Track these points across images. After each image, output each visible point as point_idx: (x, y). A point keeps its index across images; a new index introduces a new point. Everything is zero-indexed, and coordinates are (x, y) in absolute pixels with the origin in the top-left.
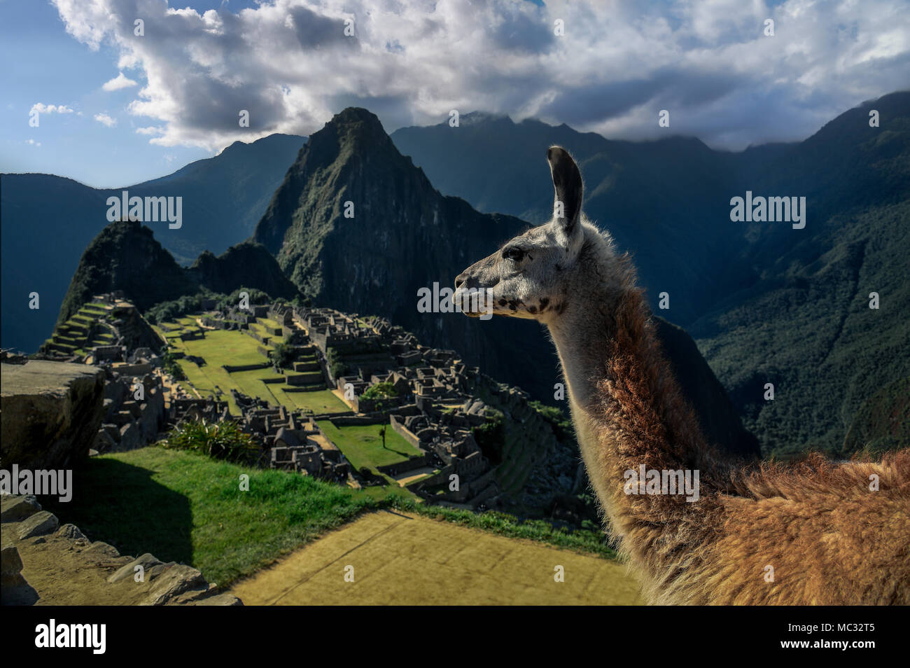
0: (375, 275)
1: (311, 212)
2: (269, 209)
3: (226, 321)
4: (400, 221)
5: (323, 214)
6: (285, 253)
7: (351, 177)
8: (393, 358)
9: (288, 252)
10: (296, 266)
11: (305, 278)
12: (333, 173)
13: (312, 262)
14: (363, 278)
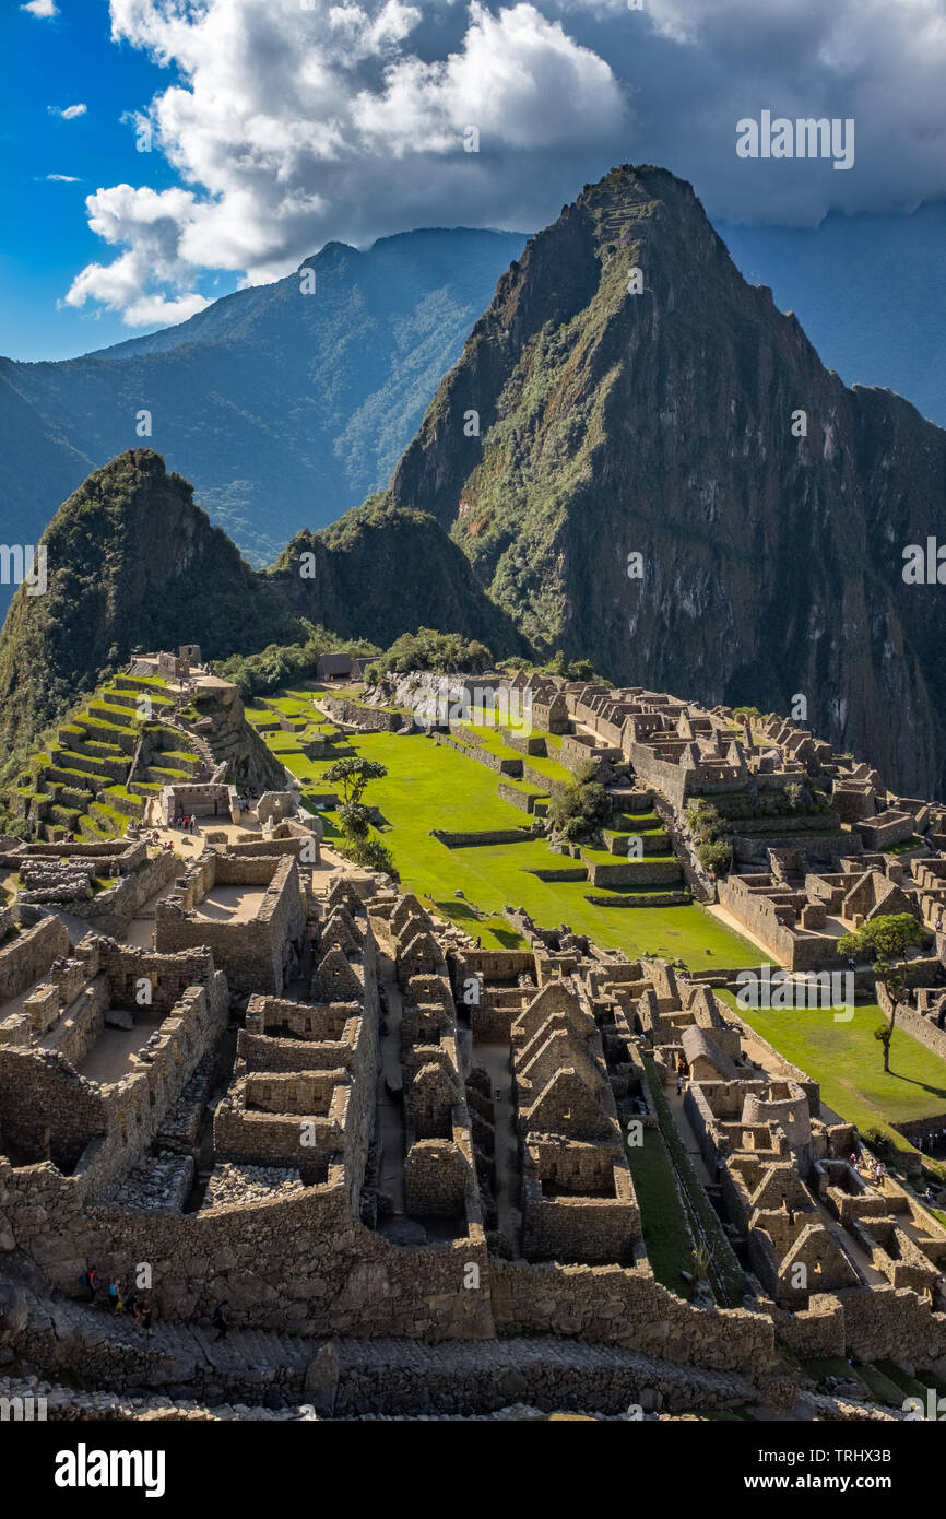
0: (685, 588)
1: (532, 431)
2: (426, 424)
3: (391, 711)
4: (746, 452)
5: (561, 436)
6: (465, 530)
7: (633, 345)
8: (846, 827)
9: (474, 529)
10: (500, 565)
11: (522, 594)
12: (585, 335)
13: (539, 555)
14: (656, 597)
